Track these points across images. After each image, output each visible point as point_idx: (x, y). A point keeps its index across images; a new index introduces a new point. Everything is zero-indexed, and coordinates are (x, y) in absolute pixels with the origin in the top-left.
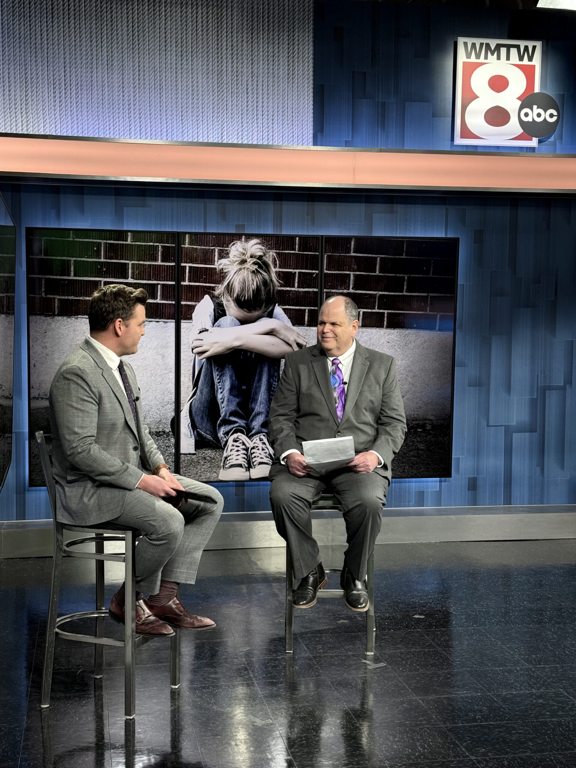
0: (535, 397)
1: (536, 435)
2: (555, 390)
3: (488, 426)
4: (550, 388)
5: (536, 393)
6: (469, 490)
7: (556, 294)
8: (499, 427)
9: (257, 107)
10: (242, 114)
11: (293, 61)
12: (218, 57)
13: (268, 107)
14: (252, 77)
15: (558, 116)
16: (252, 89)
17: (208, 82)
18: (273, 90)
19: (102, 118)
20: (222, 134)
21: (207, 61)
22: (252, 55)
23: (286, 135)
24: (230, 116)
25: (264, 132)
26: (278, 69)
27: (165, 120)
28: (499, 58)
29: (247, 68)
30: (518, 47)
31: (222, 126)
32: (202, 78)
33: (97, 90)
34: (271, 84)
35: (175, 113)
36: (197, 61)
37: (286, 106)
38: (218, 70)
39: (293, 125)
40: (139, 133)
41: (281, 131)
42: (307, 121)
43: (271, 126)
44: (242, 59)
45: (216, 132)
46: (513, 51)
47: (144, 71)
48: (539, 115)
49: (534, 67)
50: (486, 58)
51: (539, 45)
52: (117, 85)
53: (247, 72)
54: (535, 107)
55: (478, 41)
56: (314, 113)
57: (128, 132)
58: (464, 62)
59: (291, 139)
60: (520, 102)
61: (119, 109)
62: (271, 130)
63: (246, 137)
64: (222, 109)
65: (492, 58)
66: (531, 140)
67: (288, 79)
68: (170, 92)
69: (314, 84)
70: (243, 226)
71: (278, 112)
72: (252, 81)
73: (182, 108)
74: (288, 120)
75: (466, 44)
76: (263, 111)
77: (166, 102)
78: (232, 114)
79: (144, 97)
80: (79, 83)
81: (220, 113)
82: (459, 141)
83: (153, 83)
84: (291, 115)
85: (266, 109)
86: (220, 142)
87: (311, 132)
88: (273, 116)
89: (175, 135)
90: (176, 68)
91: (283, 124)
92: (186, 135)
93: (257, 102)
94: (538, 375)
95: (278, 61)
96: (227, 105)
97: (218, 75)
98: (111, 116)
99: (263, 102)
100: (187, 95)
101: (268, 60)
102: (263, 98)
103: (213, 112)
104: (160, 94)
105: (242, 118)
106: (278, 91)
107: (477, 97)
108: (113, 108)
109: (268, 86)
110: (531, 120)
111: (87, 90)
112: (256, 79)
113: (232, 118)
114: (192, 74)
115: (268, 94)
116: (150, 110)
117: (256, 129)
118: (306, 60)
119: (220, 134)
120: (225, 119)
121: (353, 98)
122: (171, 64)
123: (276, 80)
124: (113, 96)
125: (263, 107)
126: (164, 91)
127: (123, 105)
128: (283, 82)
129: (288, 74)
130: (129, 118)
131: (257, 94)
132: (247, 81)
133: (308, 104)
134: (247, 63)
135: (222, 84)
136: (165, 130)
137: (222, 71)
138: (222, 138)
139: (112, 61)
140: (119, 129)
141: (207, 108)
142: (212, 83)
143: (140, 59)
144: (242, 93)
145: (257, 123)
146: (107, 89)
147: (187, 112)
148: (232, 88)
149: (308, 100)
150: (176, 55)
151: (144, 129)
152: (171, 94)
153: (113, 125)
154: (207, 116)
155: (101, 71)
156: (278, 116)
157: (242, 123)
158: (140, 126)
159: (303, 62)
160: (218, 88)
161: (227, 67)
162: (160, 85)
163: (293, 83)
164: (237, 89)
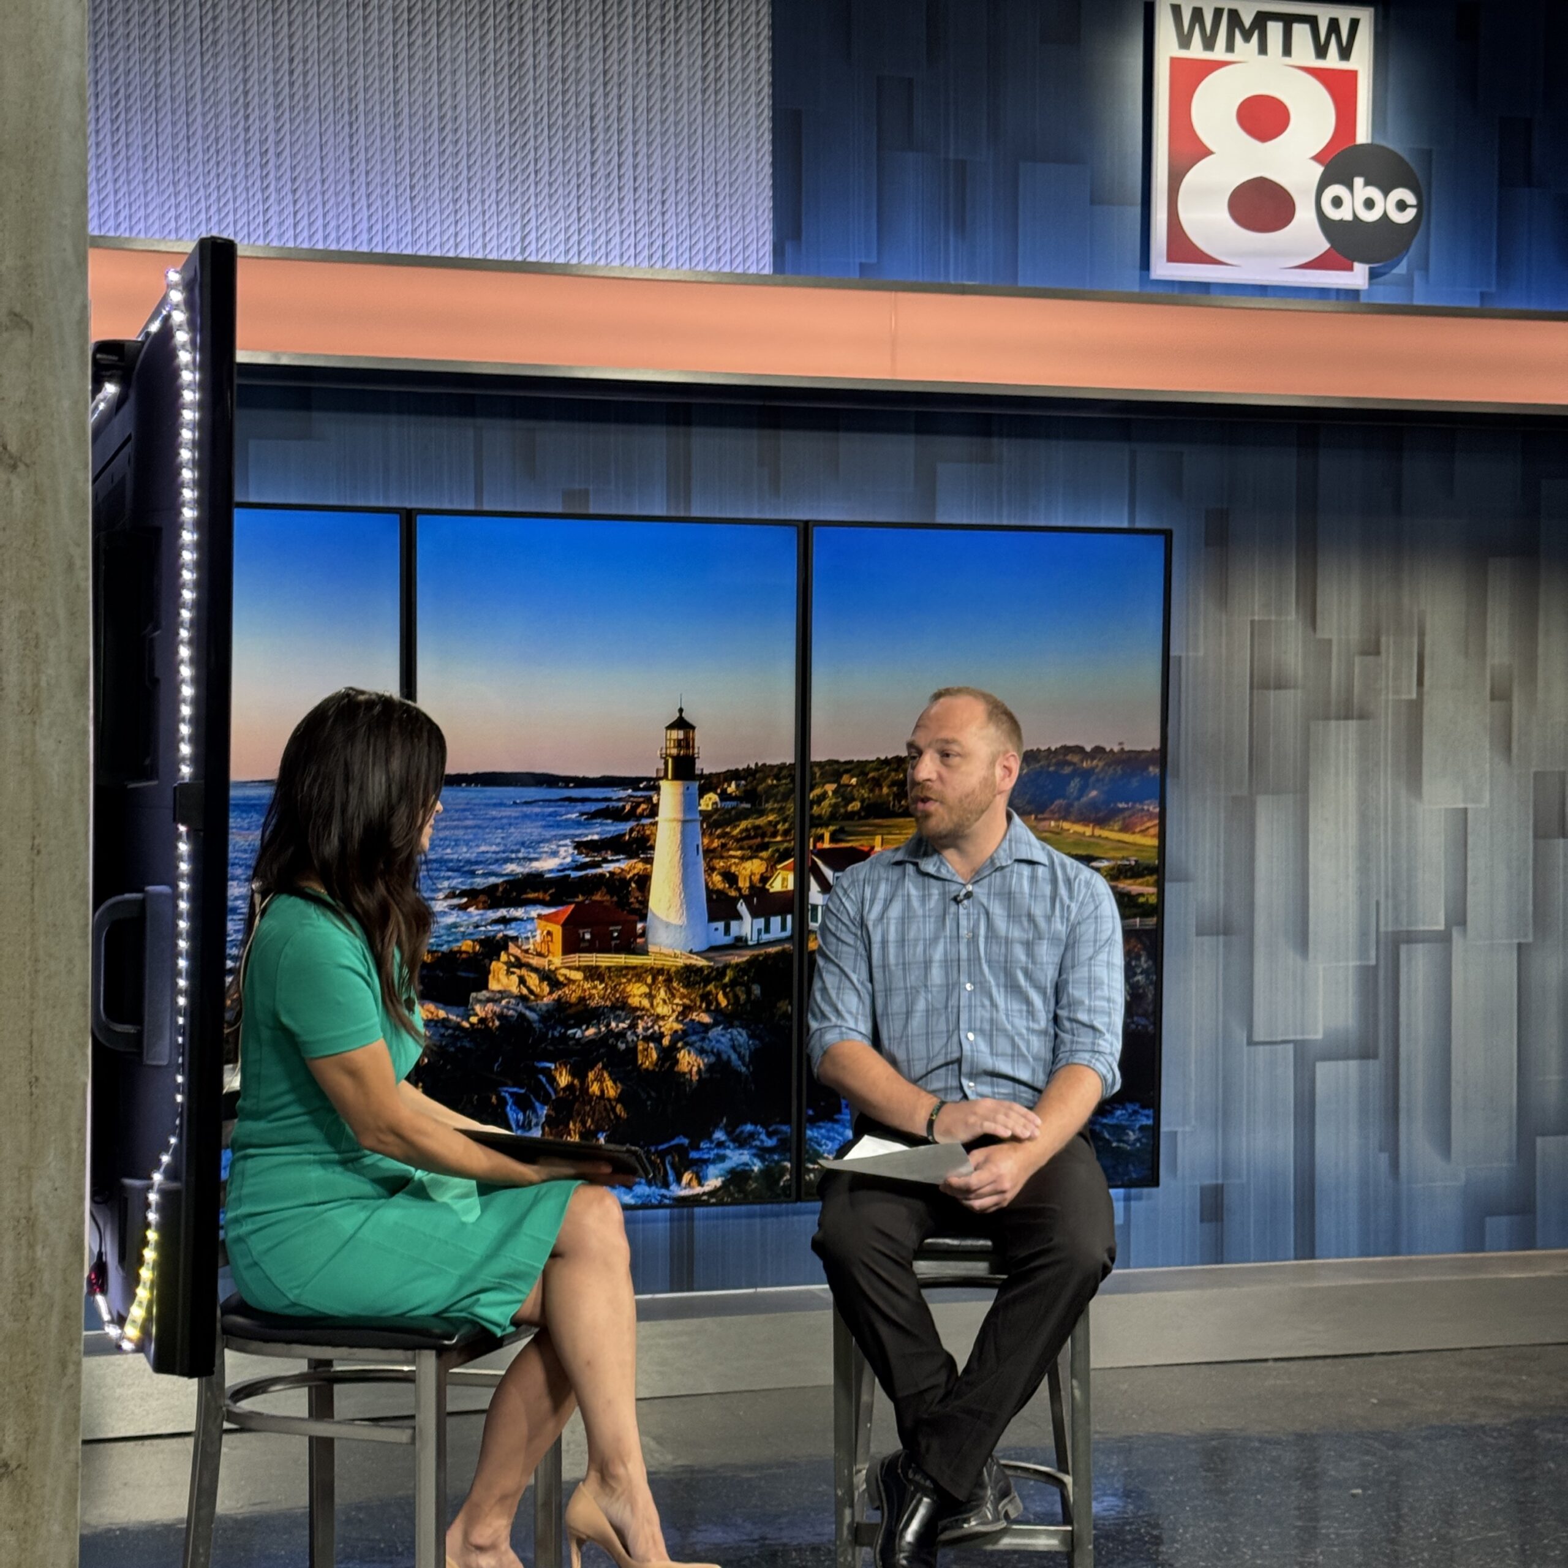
0: (1373, 962)
1: (1375, 1067)
2: (1423, 941)
3: (1251, 1042)
4: (1411, 938)
5: (1373, 953)
6: (1202, 1221)
7: (1420, 682)
8: (1280, 1047)
9: (620, 166)
10: (579, 186)
11: (717, 45)
12: (510, 29)
13: (649, 167)
14: (605, 84)
15: (1419, 206)
16: (606, 118)
17: (483, 97)
18: (663, 123)
19: (186, 190)
20: (523, 239)
21: (482, 38)
22: (604, 26)
23: (701, 245)
24: (546, 191)
25: (640, 236)
26: (677, 65)
27: (364, 198)
28: (1263, 49)
29: (592, 60)
30: (1312, 21)
31: (523, 217)
32: (468, 86)
33: (173, 112)
34: (658, 106)
35: (392, 180)
36: (452, 37)
37: (699, 167)
38: (511, 65)
39: (717, 217)
41: (686, 233)
42: (757, 208)
43: (659, 220)
44: (578, 35)
45: (508, 233)
47: (305, 62)
48: (1369, 204)
49: (1353, 74)
50: (1230, 47)
51: (1366, 16)
52: (228, 97)
53: (592, 71)
54: (1359, 182)
56: (775, 187)
57: (261, 231)
58: (1172, 59)
59: (714, 256)
60: (1319, 169)
61: (234, 165)
62: (659, 231)
63: (589, 249)
64: (523, 170)
65: (1246, 49)
66: (1351, 269)
67: (704, 91)
68: (377, 120)
69: (775, 108)
70: (585, 493)
71: (677, 181)
72: (606, 95)
73: (412, 164)
74: (704, 205)
75: (1176, 10)
76: (635, 179)
77: (367, 149)
78: (550, 185)
79: (306, 134)
80: (122, 91)
81: (518, 182)
82: (1163, 269)
83: (330, 95)
84: (712, 191)
85: (645, 174)
86: (519, 259)
87: (768, 237)
88: (663, 192)
89: (393, 239)
90: (395, 57)
91: (690, 216)
92: (424, 238)
93: (620, 154)
94: (1378, 904)
95: (677, 42)
96: (536, 161)
97: (510, 78)
98: (213, 186)
99: (635, 155)
100: (425, 130)
101: (648, 40)
102: (635, 144)
103: (498, 180)
104: (351, 125)
105: (579, 198)
106: (676, 124)
107: (1208, 152)
108: (218, 163)
109: (649, 111)
110: (1349, 217)
111: (144, 110)
112: (616, 89)
113: (551, 196)
114: (440, 72)
115: (649, 133)
116: (322, 170)
117: (618, 228)
118: (753, 42)
119: (518, 239)
120: (533, 199)
121: (880, 147)
122: (381, 43)
123: (671, 95)
124: (217, 128)
125: (635, 167)
126: (362, 119)
127: (247, 154)
128: (689, 102)
129: (704, 79)
130: (263, 191)
131: (620, 131)
132: (592, 95)
133: (758, 162)
134: (592, 48)
135: (522, 101)
136: (364, 225)
137: (521, 66)
138: (523, 250)
139: (215, 31)
140: (235, 222)
141: (483, 168)
142: (496, 98)
144: (578, 129)
145: (621, 211)
146: (199, 108)
147: (425, 177)
148: (549, 116)
149: (758, 151)
150: (395, 20)
151: (305, 222)
152: (382, 126)
153: (219, 210)
154: (483, 191)
155: (182, 58)
156: (677, 193)
157: (579, 209)
158: (295, 213)
159: (744, 46)
160: (511, 112)
161: (535, 56)
162: (350, 101)
163: (716, 104)
164: (564, 116)
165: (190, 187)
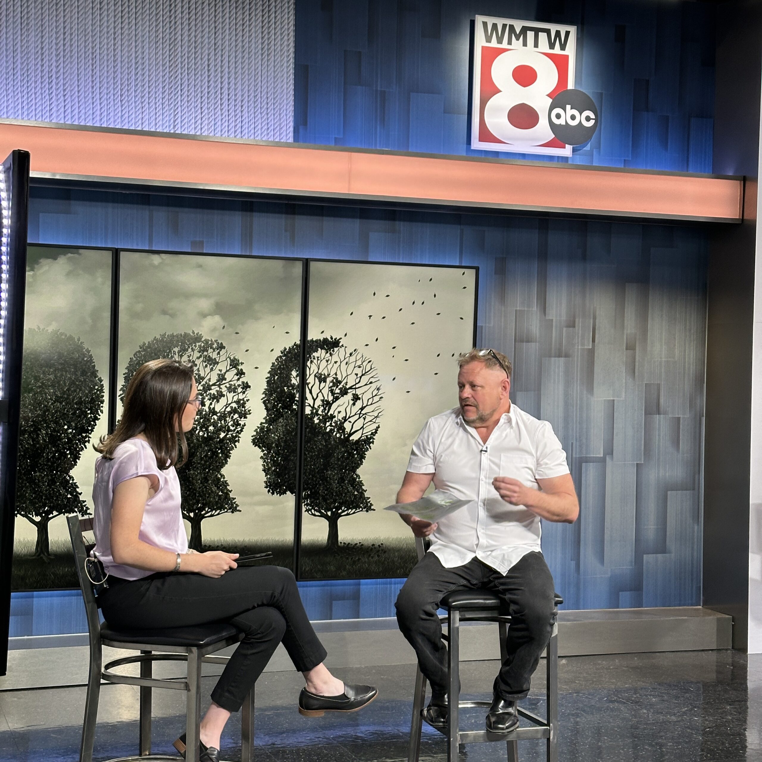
2: (593, 462)
4: (587, 460)
7: (594, 341)
9: (221, 89)
10: (201, 97)
11: (269, 33)
12: (170, 22)
13: (235, 90)
14: (215, 50)
15: (596, 120)
16: (215, 66)
17: (156, 54)
18: (242, 69)
19: (12, 94)
20: (174, 121)
21: (156, 26)
22: (215, 22)
23: (260, 126)
24: (186, 99)
25: (230, 122)
26: (249, 42)
27: (98, 100)
28: (525, 44)
29: (209, 38)
30: (548, 31)
31: (175, 111)
32: (149, 48)
33: (7, 56)
34: (240, 60)
35: (112, 92)
36: (142, 25)
37: (259, 90)
38: (170, 39)
39: (267, 114)
40: (62, 115)
41: (253, 121)
42: (286, 110)
43: (240, 114)
44: (202, 26)
45: (167, 118)
46: (543, 36)
47: (71, 34)
48: (573, 117)
49: (567, 57)
50: (510, 43)
51: (573, 30)
52: (33, 50)
53: (209, 43)
54: (568, 107)
55: (500, 22)
56: (295, 101)
57: (48, 114)
58: (483, 47)
59: (265, 133)
60: (550, 101)
61: (36, 82)
62: (240, 120)
63: (206, 127)
64: (175, 89)
65: (517, 44)
66: (564, 147)
67: (262, 55)
68: (105, 63)
69: (295, 63)
70: (202, 243)
71: (248, 96)
72: (215, 55)
73: (121, 85)
74: (261, 108)
75: (485, 24)
76: (228, 96)
77: (100, 77)
78: (188, 96)
79: (71, 69)
81: (173, 94)
82: (477, 144)
83: (83, 50)
84: (265, 101)
85: (233, 92)
86: (172, 132)
87: (292, 124)
88: (242, 101)
89: (112, 120)
90: (115, 34)
91: (255, 113)
92: (126, 120)
93: (221, 83)
94: (572, 444)
95: (250, 31)
96: (181, 85)
97: (170, 45)
98: (25, 92)
99: (229, 84)
100: (128, 68)
101: (236, 30)
102: (229, 78)
103: (163, 93)
104: (93, 65)
105: (201, 103)
106: (249, 69)
107: (499, 91)
108: (28, 82)
109: (236, 63)
110: (564, 123)
112: (220, 52)
113: (188, 102)
114: (136, 42)
115: (236, 73)
116: (78, 86)
117: (220, 118)
118: (286, 32)
119: (172, 121)
120: (179, 103)
121: (345, 83)
122: (108, 27)
123: (247, 56)
124: (28, 64)
125: (229, 89)
126: (98, 62)
127: (42, 77)
128: (255, 59)
129: (262, 49)
130: (49, 95)
131: (222, 72)
132: (209, 55)
133: (287, 89)
134: (209, 32)
135: (175, 56)
136: (98, 113)
137: (175, 40)
138: (175, 126)
139: (28, 18)
140: (36, 109)
141: (156, 87)
142: (163, 55)
143: (66, 18)
144: (202, 70)
145: (222, 110)
146: (19, 55)
147: (128, 91)
148: (188, 63)
149: (287, 83)
150: (115, 16)
152: (108, 66)
153: (28, 104)
154: (156, 98)
155: (12, 31)
156: (248, 102)
157: (201, 108)
158: (65, 106)
159: (281, 34)
160: (170, 61)
161: (182, 36)
162: (93, 53)
163: (268, 60)
164: (195, 64)
165: (14, 92)
